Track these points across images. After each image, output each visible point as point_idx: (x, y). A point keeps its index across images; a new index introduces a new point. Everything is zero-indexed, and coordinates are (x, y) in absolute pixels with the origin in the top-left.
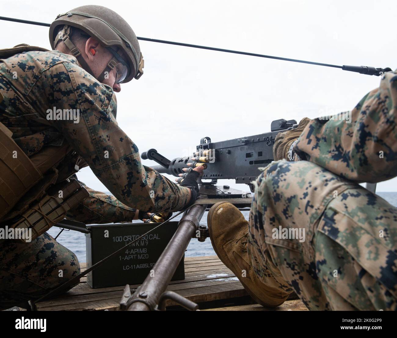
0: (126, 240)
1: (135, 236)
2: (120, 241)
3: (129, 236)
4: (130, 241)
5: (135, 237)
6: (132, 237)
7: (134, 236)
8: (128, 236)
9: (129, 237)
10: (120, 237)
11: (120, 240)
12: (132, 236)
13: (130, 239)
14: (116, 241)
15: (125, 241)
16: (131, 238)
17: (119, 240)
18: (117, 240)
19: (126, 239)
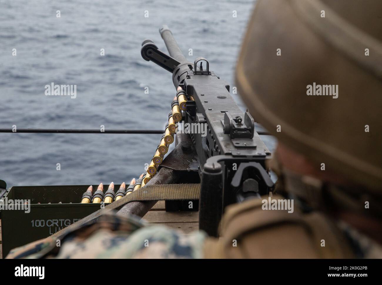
0: (51, 225)
1: (64, 220)
2: (42, 226)
3: (55, 220)
4: (57, 226)
5: (63, 222)
6: (60, 222)
7: (62, 220)
8: (53, 220)
9: (54, 222)
10: (41, 221)
11: (42, 224)
12: (60, 220)
13: (56, 224)
14: (36, 225)
15: (49, 227)
16: (57, 222)
17: (40, 224)
18: (38, 224)
19: (50, 223)
